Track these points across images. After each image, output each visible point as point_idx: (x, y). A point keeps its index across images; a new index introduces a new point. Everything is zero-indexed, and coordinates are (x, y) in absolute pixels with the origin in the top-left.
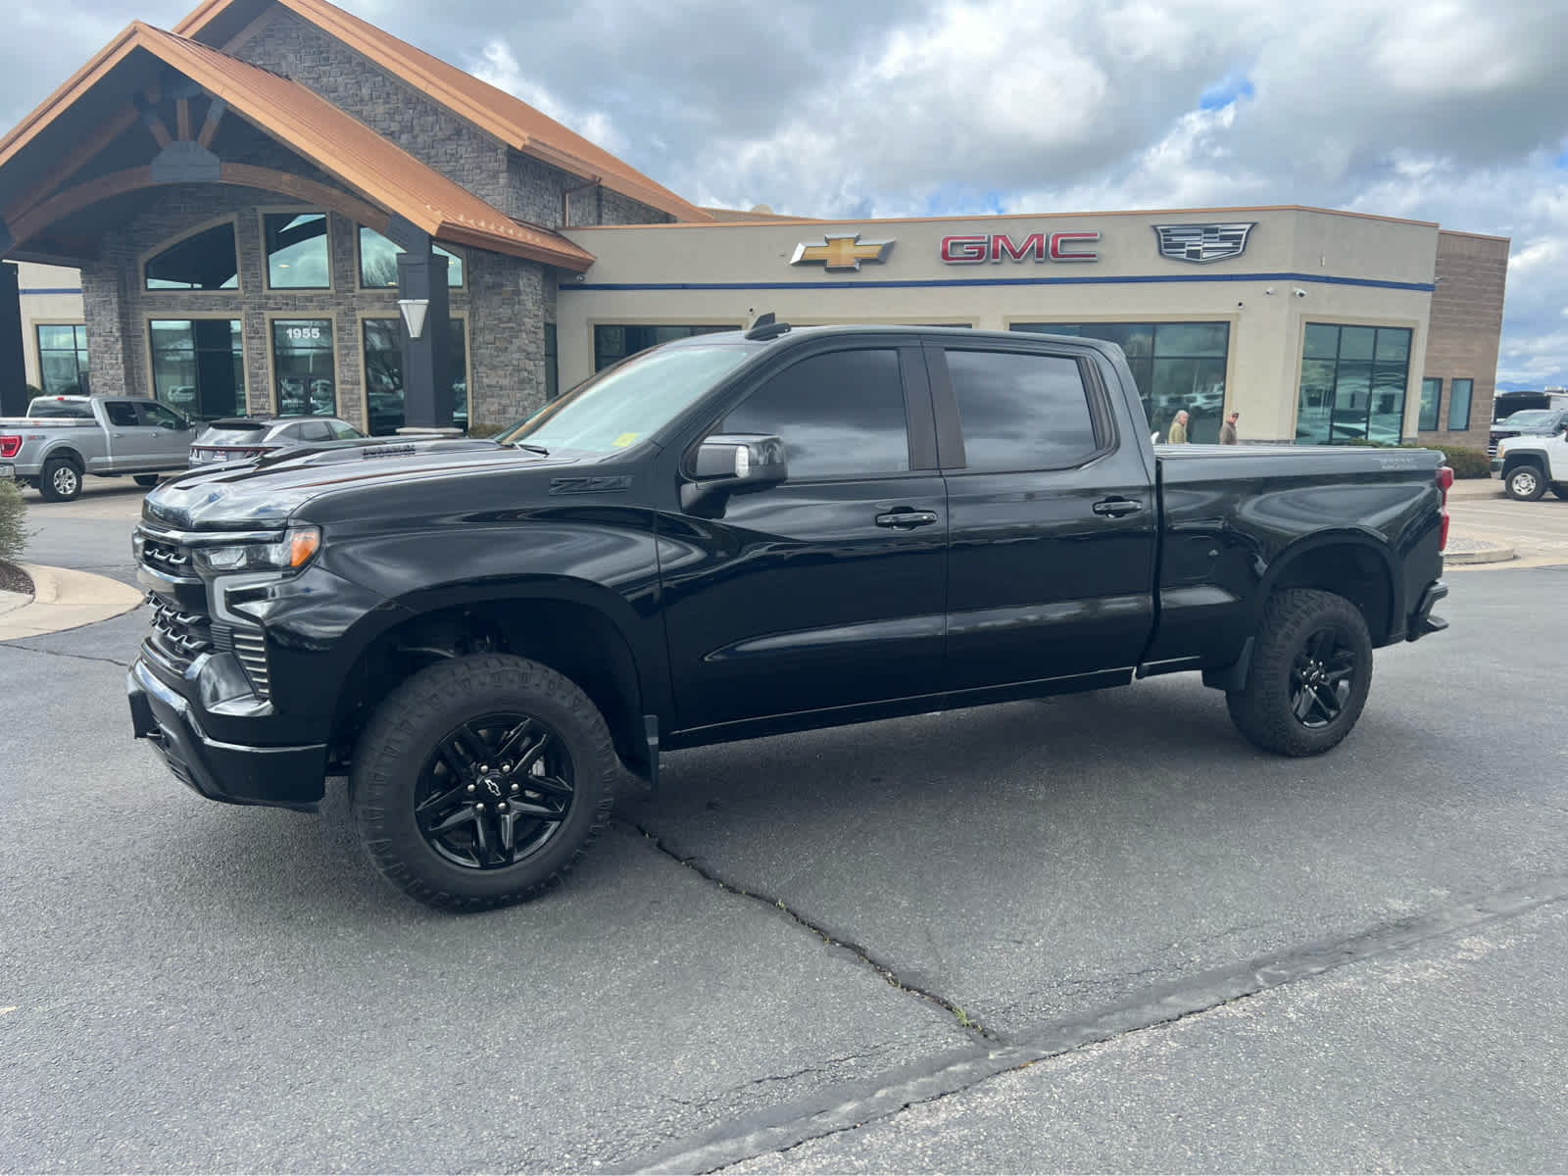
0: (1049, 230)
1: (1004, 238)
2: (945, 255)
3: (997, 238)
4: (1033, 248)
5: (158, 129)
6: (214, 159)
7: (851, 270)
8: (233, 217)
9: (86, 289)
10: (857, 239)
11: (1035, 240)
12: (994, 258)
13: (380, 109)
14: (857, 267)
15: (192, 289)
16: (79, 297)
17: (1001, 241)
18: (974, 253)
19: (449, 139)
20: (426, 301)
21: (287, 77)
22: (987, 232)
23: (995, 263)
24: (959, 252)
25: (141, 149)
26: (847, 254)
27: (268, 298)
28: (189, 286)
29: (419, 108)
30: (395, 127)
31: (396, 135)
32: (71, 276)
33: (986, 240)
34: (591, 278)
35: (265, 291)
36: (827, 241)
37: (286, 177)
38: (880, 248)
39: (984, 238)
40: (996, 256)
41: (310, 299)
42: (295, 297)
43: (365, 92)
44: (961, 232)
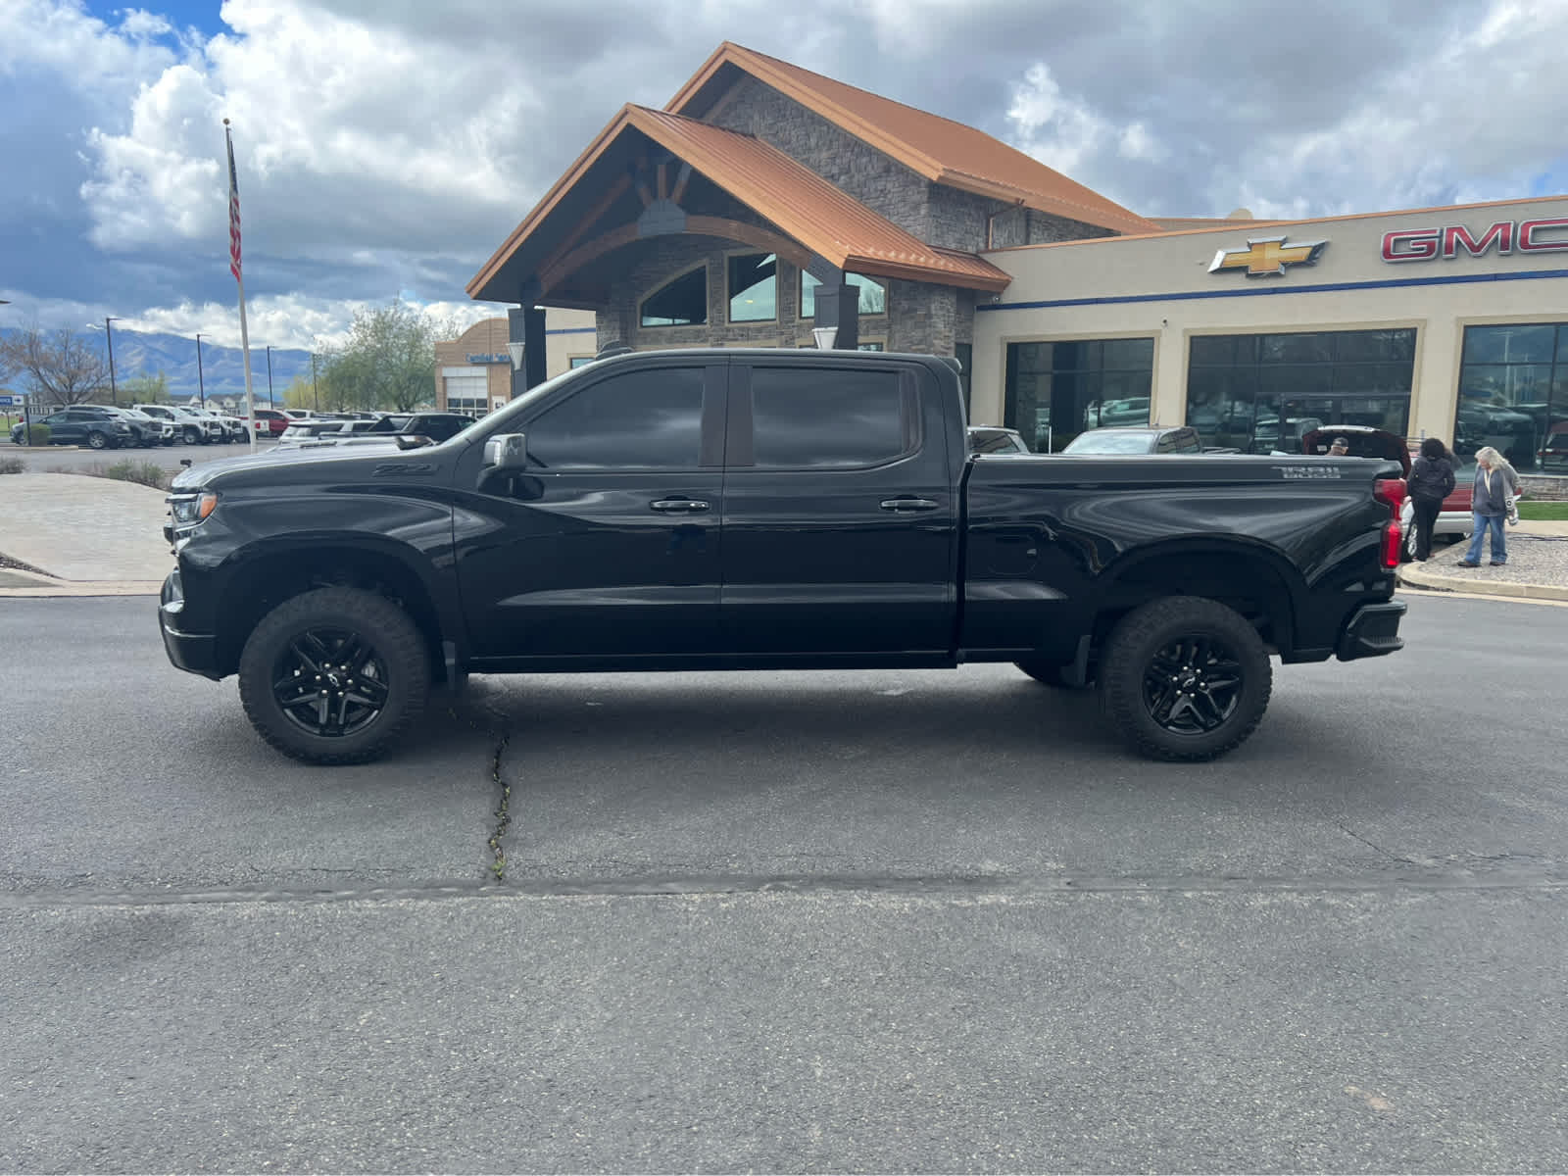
0: (1518, 218)
1: (1460, 230)
2: (1387, 254)
3: (1451, 230)
4: (1497, 238)
5: (643, 191)
6: (681, 213)
7: (1276, 275)
8: (705, 262)
9: (599, 328)
10: (1284, 242)
11: (1500, 230)
12: (1446, 253)
13: (824, 155)
14: (1283, 273)
15: (674, 325)
16: (593, 335)
17: (1455, 234)
18: (1422, 249)
19: (880, 177)
20: (836, 328)
21: (753, 136)
22: (1438, 225)
23: (1447, 259)
24: (1404, 249)
25: (630, 210)
26: (1272, 257)
27: (728, 330)
28: (670, 321)
29: (856, 150)
30: (835, 170)
31: (836, 177)
32: (588, 318)
33: (1438, 234)
34: (1008, 298)
35: (727, 325)
36: (1250, 246)
37: (734, 224)
38: (1310, 249)
39: (1435, 231)
40: (1449, 249)
41: (759, 330)
42: (749, 329)
43: (813, 141)
44: (1407, 227)
